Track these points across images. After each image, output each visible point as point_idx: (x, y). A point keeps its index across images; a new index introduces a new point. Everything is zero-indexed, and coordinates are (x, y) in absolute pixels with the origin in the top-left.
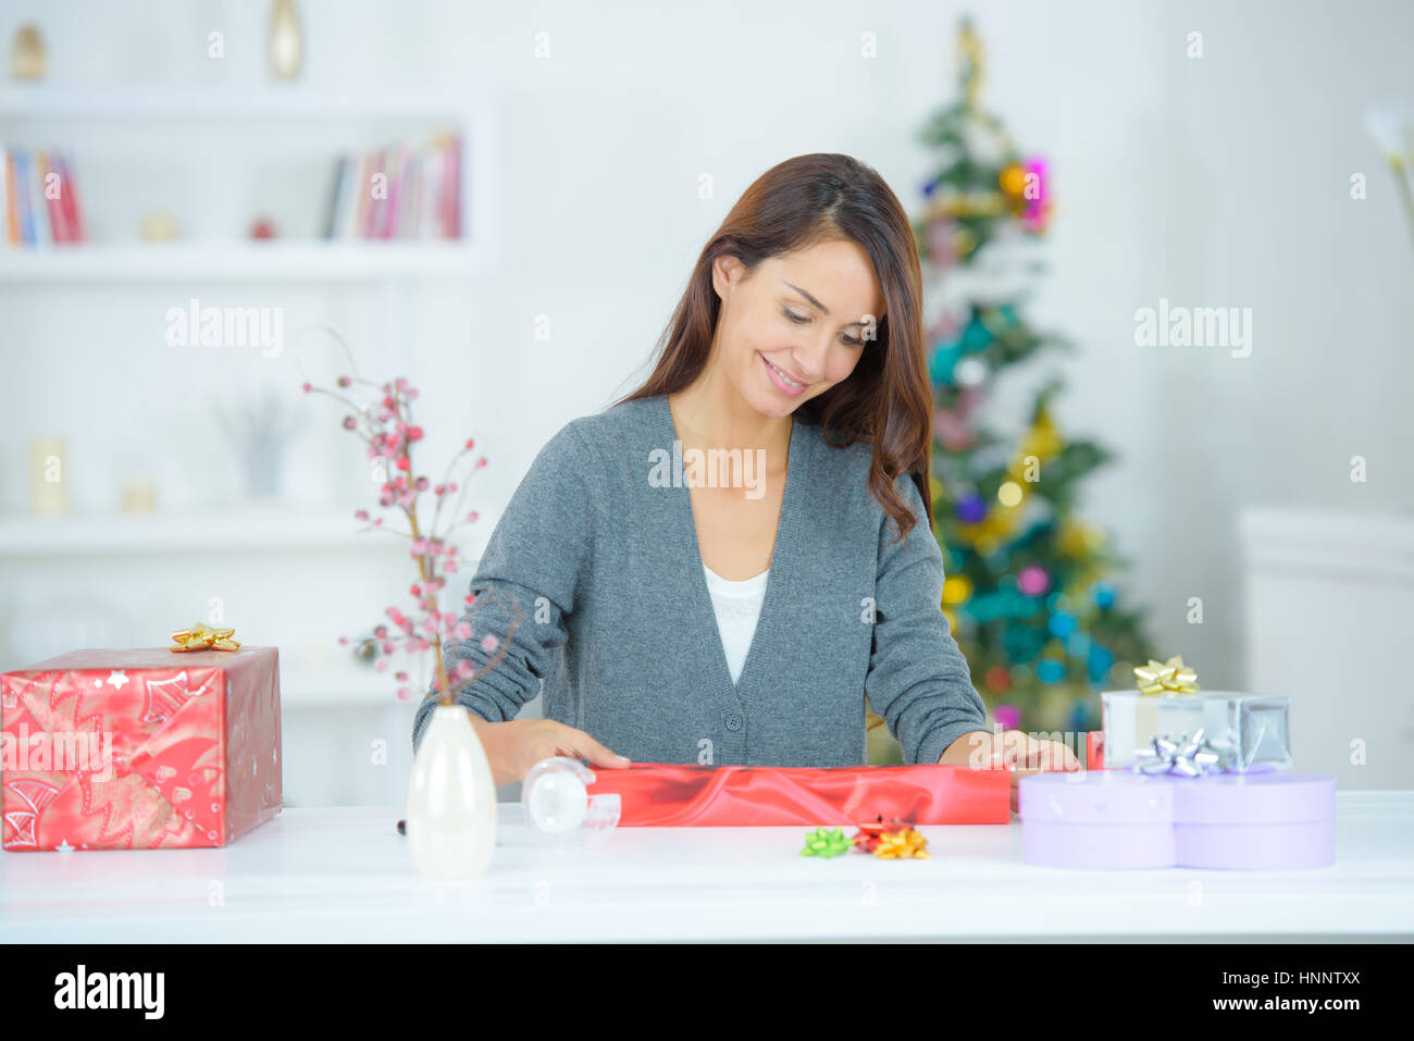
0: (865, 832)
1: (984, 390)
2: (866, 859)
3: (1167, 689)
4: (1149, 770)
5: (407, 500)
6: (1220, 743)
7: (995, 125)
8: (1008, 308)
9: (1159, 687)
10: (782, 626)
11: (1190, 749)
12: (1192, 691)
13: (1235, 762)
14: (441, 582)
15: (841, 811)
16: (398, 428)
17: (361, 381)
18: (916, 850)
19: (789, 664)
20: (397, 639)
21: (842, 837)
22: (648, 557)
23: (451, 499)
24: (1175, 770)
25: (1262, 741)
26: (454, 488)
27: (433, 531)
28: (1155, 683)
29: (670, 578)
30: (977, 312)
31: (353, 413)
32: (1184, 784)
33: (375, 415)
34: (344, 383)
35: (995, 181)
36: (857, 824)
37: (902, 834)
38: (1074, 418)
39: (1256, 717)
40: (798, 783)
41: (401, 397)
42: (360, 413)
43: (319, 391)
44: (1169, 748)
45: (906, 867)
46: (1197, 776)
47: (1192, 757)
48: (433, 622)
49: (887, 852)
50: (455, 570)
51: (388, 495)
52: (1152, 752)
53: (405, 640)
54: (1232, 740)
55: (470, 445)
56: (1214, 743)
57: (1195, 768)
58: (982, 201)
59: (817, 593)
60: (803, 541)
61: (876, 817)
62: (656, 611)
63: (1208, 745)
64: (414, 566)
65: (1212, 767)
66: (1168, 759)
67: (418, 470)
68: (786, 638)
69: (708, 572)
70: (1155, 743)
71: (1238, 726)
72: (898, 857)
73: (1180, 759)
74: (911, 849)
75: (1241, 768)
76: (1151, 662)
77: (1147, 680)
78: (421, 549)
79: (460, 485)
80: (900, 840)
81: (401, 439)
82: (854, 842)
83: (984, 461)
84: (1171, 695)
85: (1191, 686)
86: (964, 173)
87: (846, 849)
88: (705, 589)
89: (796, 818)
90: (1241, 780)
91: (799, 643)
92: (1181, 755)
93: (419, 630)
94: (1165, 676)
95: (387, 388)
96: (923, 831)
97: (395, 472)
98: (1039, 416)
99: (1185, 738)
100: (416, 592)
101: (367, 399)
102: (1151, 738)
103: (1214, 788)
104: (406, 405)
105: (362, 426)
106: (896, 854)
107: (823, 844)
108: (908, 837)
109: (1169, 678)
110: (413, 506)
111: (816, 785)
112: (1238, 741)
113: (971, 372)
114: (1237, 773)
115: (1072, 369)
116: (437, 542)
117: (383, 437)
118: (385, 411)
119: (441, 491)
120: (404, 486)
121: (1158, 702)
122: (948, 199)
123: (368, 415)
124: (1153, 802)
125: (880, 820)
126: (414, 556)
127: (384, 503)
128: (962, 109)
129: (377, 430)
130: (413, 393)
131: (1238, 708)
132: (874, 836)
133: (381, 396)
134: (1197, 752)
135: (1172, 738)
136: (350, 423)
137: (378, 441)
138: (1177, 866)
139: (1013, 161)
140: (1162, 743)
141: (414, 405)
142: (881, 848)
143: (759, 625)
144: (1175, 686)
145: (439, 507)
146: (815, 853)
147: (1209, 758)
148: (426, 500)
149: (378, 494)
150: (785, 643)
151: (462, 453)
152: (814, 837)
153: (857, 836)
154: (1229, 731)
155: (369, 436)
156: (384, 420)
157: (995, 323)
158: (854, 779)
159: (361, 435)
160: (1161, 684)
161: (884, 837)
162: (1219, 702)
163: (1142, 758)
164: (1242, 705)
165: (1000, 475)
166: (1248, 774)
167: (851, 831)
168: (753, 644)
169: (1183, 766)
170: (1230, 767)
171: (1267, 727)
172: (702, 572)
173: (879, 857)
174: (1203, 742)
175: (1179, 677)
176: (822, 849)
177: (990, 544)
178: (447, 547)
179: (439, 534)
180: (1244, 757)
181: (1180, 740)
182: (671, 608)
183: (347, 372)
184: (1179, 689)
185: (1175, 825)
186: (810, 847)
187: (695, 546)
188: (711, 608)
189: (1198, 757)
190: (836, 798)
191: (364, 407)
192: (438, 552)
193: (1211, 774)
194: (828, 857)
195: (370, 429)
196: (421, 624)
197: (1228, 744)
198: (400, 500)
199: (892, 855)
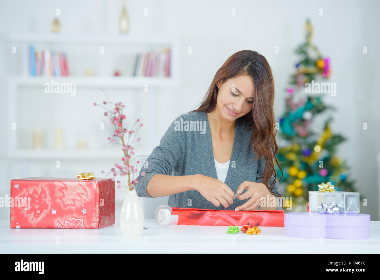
0: (244, 227)
1: (311, 120)
2: (244, 235)
3: (326, 190)
4: (320, 212)
5: (121, 135)
6: (340, 205)
7: (316, 49)
8: (318, 98)
9: (324, 190)
10: (233, 175)
11: (331, 206)
12: (333, 191)
13: (343, 211)
14: (130, 157)
15: (238, 222)
16: (119, 115)
17: (109, 103)
18: (257, 232)
19: (235, 186)
20: (117, 172)
21: (237, 228)
22: (200, 155)
23: (133, 135)
24: (327, 212)
25: (351, 205)
26: (134, 132)
27: (128, 144)
28: (323, 189)
29: (205, 162)
30: (310, 99)
31: (107, 111)
32: (329, 216)
33: (113, 112)
34: (105, 103)
35: (315, 64)
36: (242, 226)
37: (253, 228)
38: (336, 128)
39: (349, 198)
40: (228, 215)
41: (120, 107)
42: (109, 111)
43: (98, 105)
44: (326, 206)
45: (254, 237)
46: (333, 214)
47: (332, 209)
48: (127, 168)
49: (249, 233)
50: (134, 154)
51: (116, 133)
52: (321, 207)
53: (120, 172)
54: (343, 204)
55: (138, 120)
56: (338, 205)
57: (332, 211)
58: (311, 69)
59: (243, 166)
60: (239, 151)
61: (247, 223)
62: (201, 170)
63: (336, 206)
64: (123, 152)
65: (337, 212)
66: (325, 209)
67: (124, 126)
68: (235, 179)
69: (215, 161)
70: (322, 205)
71: (345, 201)
72: (252, 234)
73: (328, 209)
74: (256, 232)
75: (345, 212)
76: (322, 183)
77: (321, 188)
78: (125, 148)
79: (135, 131)
80: (253, 229)
81: (119, 118)
82: (241, 230)
83: (311, 139)
84: (327, 192)
85: (333, 190)
86: (307, 62)
87: (238, 232)
88: (214, 165)
89: (227, 224)
90: (345, 215)
91: (238, 180)
92: (329, 208)
93: (124, 170)
94: (326, 187)
95: (116, 105)
96: (259, 228)
97: (118, 127)
98: (326, 127)
99: (330, 204)
100: (123, 160)
101: (111, 108)
102: (321, 203)
103: (337, 217)
104: (121, 110)
105: (109, 115)
106: (252, 233)
107: (232, 230)
108: (255, 229)
109: (327, 188)
110: (123, 136)
111: (232, 215)
112: (345, 204)
113: (307, 115)
114: (344, 213)
115: (335, 115)
116: (129, 146)
117: (115, 118)
118: (116, 111)
119: (130, 133)
120: (120, 131)
121: (324, 194)
122: (302, 68)
123: (111, 112)
124: (320, 220)
125: (248, 224)
126: (123, 150)
127: (115, 135)
128: (307, 44)
129: (113, 116)
130: (124, 106)
131: (345, 196)
132: (246, 228)
133: (114, 107)
134: (333, 207)
135: (326, 204)
136: (106, 114)
137: (113, 119)
138: (326, 238)
139: (320, 58)
140: (324, 205)
141: (123, 109)
142: (248, 231)
143: (227, 175)
144: (329, 190)
145: (129, 137)
146: (230, 233)
147: (336, 209)
148: (126, 135)
149: (113, 133)
150: (234, 180)
151: (136, 123)
152: (230, 228)
153: (242, 228)
154: (342, 202)
155: (111, 117)
156: (115, 113)
157: (314, 102)
158: (243, 214)
159: (109, 117)
160: (325, 189)
161: (249, 229)
162: (340, 194)
163: (319, 209)
164: (346, 195)
165: (315, 143)
166: (347, 214)
167: (241, 227)
168: (226, 180)
169: (329, 211)
170: (342, 212)
171: (353, 201)
172: (214, 161)
173: (247, 234)
174: (335, 205)
175: (330, 187)
176: (232, 231)
177: (312, 162)
178: (131, 147)
179: (130, 144)
180: (346, 209)
181: (329, 204)
182: (205, 170)
183: (106, 100)
184: (330, 191)
185: (326, 227)
186: (229, 231)
187: (212, 153)
188: (215, 171)
189: (333, 209)
190: (237, 219)
191: (110, 110)
192: (129, 149)
193: (337, 213)
194: (233, 234)
195: (111, 116)
196: (124, 168)
197: (342, 206)
198: (119, 135)
199: (250, 234)
